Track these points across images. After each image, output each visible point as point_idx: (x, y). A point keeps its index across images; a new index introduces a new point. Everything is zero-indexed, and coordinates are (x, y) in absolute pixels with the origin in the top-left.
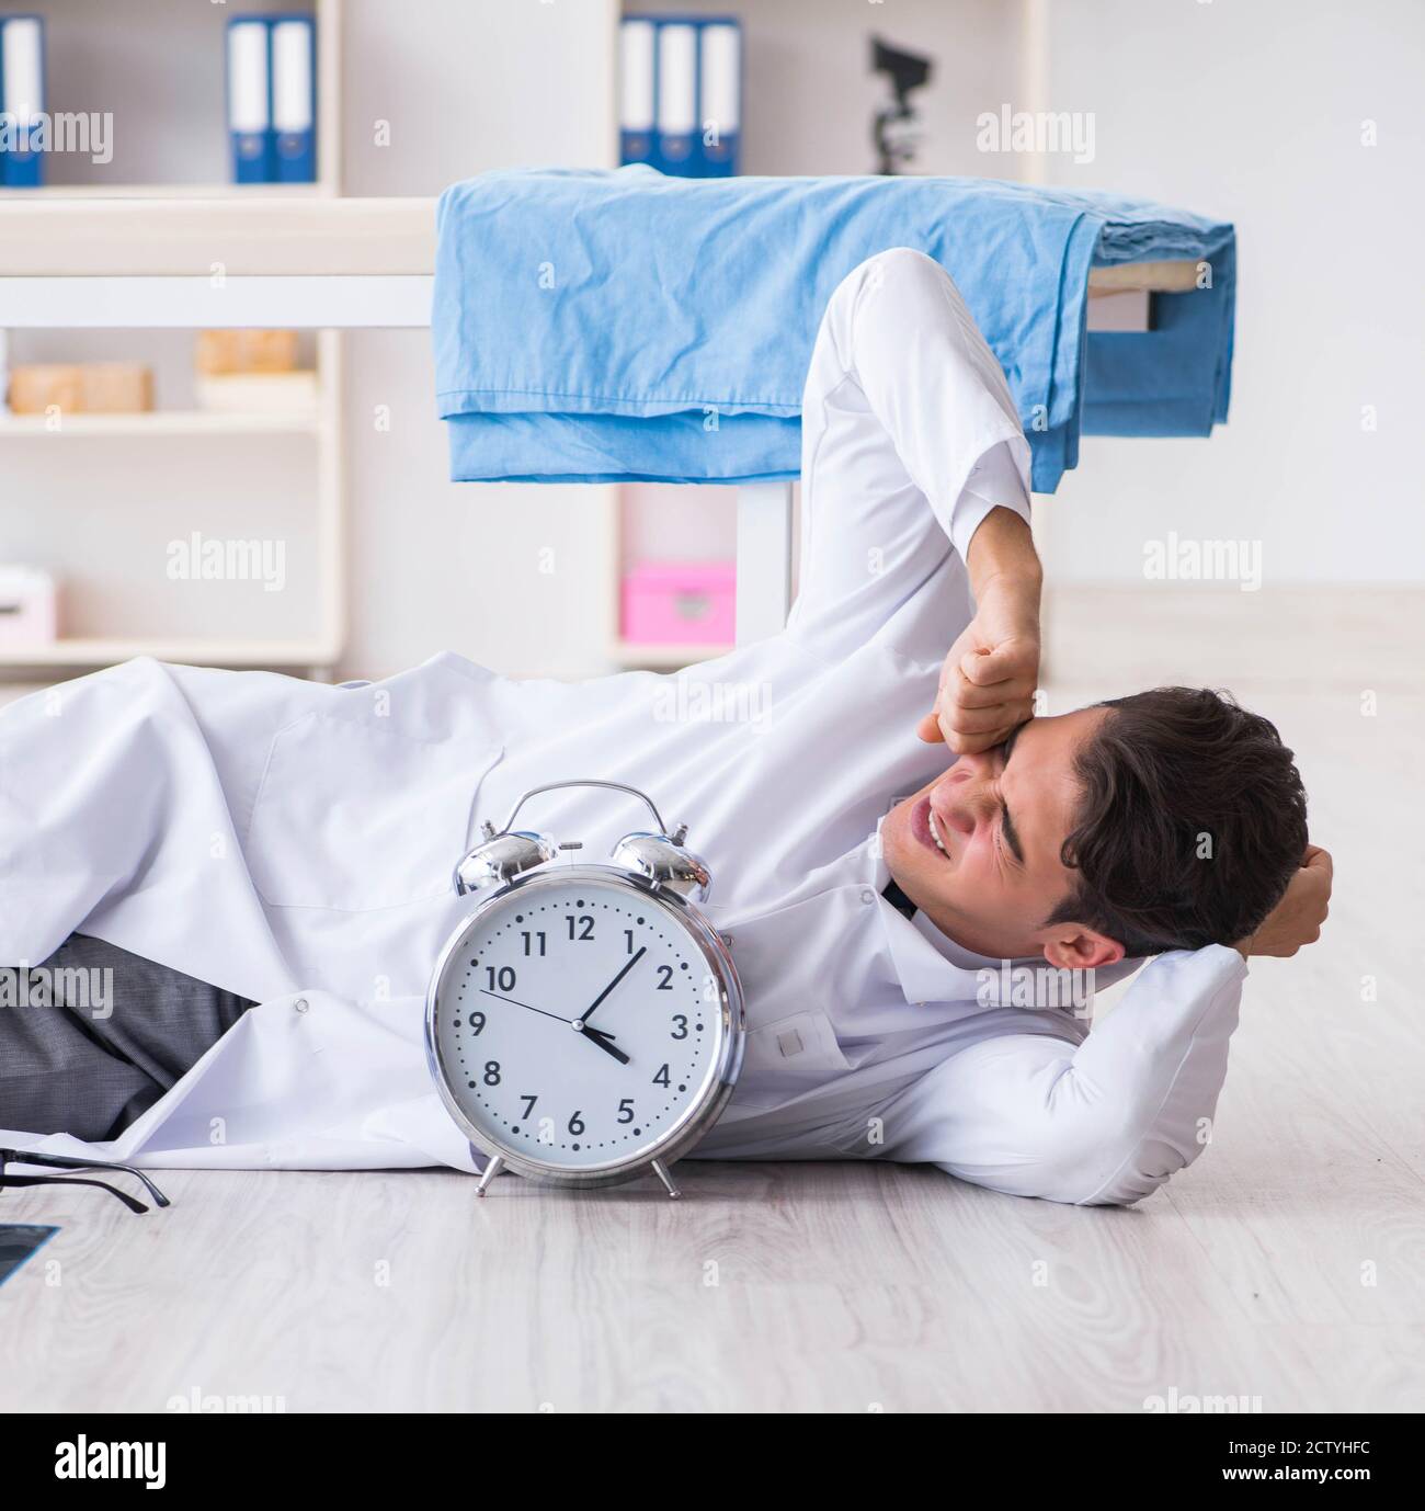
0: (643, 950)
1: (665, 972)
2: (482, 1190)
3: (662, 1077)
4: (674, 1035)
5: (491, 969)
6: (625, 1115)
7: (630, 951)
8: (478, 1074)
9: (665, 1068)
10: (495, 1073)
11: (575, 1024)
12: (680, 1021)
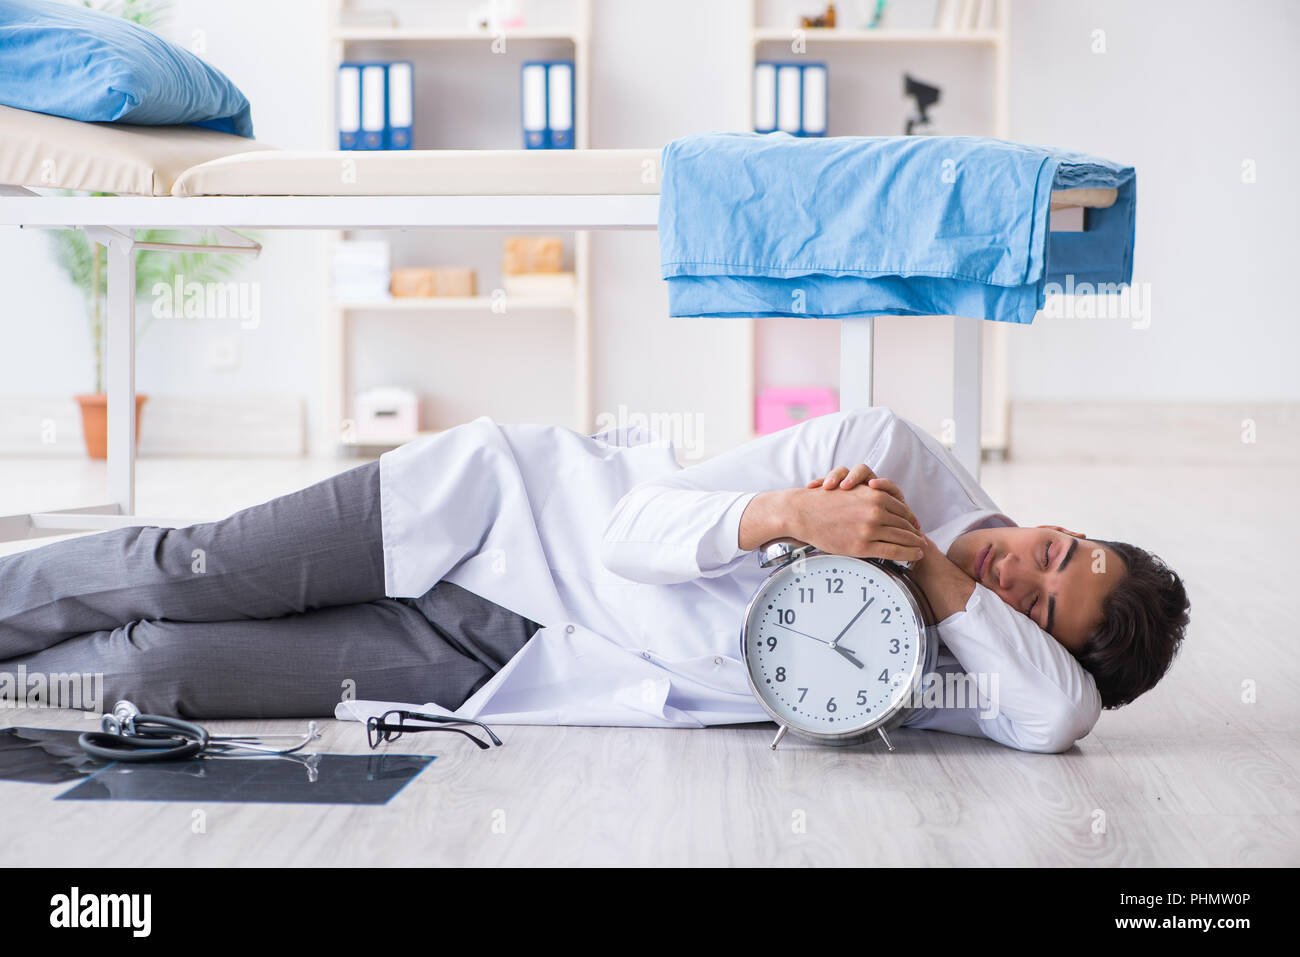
0: (873, 599)
1: (886, 613)
2: (775, 746)
3: (884, 677)
4: (891, 651)
5: (781, 611)
6: (861, 700)
7: (865, 600)
8: (772, 675)
9: (886, 671)
10: (782, 674)
11: (831, 644)
12: (895, 643)
